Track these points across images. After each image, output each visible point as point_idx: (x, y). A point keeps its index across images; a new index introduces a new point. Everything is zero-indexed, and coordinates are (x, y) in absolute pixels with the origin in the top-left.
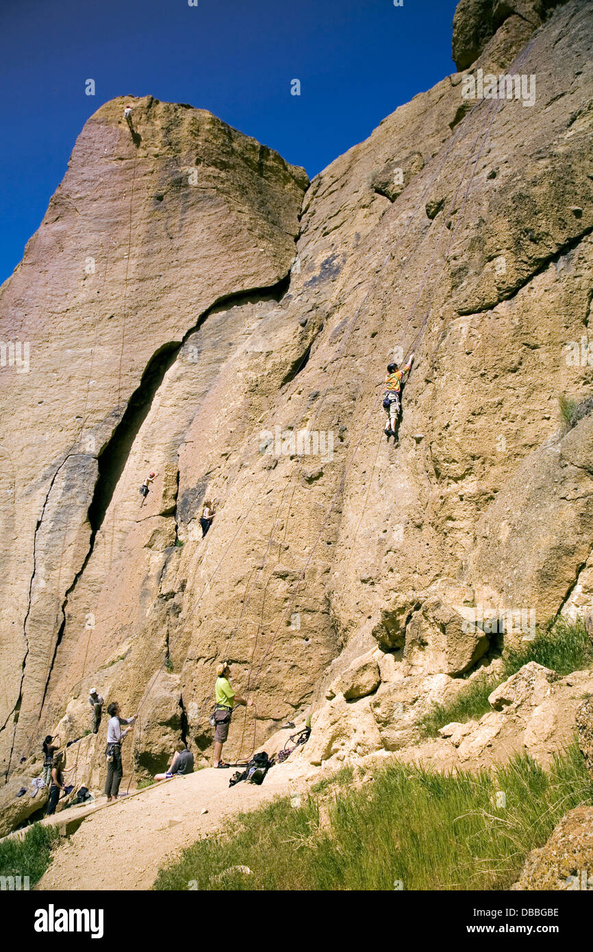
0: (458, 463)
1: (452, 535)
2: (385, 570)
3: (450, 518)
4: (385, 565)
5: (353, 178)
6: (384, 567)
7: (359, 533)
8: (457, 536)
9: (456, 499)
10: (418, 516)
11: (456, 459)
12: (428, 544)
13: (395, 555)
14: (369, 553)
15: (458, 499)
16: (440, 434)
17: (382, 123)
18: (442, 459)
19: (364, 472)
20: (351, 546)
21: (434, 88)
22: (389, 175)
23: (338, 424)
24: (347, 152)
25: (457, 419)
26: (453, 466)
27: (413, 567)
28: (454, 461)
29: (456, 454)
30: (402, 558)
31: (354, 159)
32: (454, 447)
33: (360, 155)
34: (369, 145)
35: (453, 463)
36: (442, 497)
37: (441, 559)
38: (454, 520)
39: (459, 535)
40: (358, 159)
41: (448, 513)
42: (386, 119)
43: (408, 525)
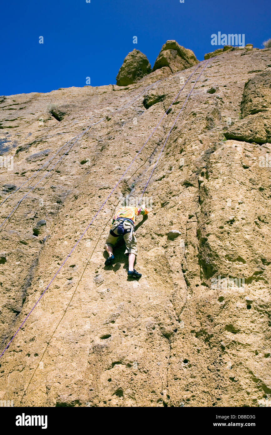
0: (244, 262)
1: (234, 352)
2: (106, 391)
3: (231, 328)
4: (107, 384)
5: (31, 107)
6: (105, 387)
7: (57, 335)
8: (240, 354)
9: (241, 304)
10: (168, 321)
11: (244, 258)
12: (186, 361)
13: (128, 371)
14: (74, 364)
15: (244, 305)
16: (221, 227)
17: (60, 89)
18: (224, 254)
19: (73, 266)
20: (41, 352)
21: (101, 87)
22: (67, 109)
23: (33, 219)
24: (30, 93)
25: (244, 217)
26: (238, 265)
27: (158, 392)
28: (240, 259)
29: (243, 252)
30: (141, 376)
31: (35, 98)
32: (241, 243)
33: (40, 98)
34: (48, 96)
35: (237, 262)
36: (221, 299)
37: (214, 385)
38: (235, 332)
39: (244, 353)
40: (38, 99)
41: (228, 321)
42: (64, 88)
43: (153, 331)
